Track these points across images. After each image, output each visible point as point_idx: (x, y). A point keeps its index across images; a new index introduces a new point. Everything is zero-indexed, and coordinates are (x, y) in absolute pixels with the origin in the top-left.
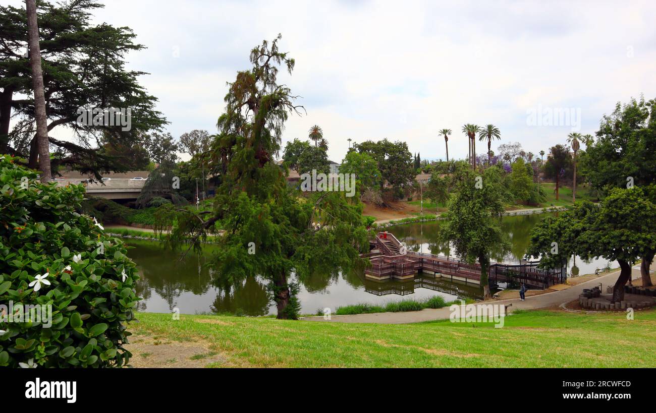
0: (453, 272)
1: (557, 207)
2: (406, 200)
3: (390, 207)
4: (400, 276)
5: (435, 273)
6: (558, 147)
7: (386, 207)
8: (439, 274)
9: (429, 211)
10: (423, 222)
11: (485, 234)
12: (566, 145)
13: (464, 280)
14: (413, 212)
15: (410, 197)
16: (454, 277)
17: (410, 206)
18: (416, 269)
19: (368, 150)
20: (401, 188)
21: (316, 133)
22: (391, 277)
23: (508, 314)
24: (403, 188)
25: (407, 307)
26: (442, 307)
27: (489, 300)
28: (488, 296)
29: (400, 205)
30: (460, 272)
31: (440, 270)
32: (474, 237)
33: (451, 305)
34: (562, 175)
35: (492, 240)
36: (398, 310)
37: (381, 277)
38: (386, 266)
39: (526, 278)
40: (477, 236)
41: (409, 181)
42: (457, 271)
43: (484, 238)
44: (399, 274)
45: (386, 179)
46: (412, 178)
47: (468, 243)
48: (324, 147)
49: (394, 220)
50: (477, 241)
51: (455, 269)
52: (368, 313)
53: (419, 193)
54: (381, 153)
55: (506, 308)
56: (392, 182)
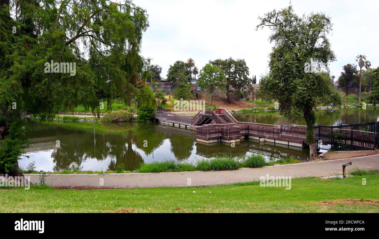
0: (276, 136)
1: (349, 106)
2: (245, 99)
3: (233, 103)
4: (227, 139)
5: (260, 138)
6: (349, 65)
7: (231, 103)
8: (263, 139)
9: (260, 106)
10: (255, 112)
12: (354, 64)
13: (287, 143)
14: (249, 106)
15: (248, 98)
16: (277, 141)
17: (248, 103)
18: (242, 135)
19: (219, 65)
20: (241, 90)
21: (191, 63)
22: (219, 141)
23: (347, 175)
24: (243, 90)
25: (220, 165)
26: (262, 166)
27: (316, 160)
28: (314, 156)
29: (240, 103)
30: (283, 137)
31: (265, 134)
32: (300, 86)
33: (273, 165)
34: (351, 85)
35: (320, 91)
36: (209, 169)
37: (209, 141)
38: (214, 131)
39: (352, 139)
40: (303, 85)
41: (246, 85)
42: (280, 135)
43: (311, 88)
44: (225, 138)
45: (231, 84)
46: (248, 83)
47: (292, 93)
48: (195, 72)
49: (235, 111)
50: (303, 90)
51: (278, 133)
52: (174, 172)
53: (254, 95)
54: (227, 66)
55: (344, 167)
56: (235, 86)
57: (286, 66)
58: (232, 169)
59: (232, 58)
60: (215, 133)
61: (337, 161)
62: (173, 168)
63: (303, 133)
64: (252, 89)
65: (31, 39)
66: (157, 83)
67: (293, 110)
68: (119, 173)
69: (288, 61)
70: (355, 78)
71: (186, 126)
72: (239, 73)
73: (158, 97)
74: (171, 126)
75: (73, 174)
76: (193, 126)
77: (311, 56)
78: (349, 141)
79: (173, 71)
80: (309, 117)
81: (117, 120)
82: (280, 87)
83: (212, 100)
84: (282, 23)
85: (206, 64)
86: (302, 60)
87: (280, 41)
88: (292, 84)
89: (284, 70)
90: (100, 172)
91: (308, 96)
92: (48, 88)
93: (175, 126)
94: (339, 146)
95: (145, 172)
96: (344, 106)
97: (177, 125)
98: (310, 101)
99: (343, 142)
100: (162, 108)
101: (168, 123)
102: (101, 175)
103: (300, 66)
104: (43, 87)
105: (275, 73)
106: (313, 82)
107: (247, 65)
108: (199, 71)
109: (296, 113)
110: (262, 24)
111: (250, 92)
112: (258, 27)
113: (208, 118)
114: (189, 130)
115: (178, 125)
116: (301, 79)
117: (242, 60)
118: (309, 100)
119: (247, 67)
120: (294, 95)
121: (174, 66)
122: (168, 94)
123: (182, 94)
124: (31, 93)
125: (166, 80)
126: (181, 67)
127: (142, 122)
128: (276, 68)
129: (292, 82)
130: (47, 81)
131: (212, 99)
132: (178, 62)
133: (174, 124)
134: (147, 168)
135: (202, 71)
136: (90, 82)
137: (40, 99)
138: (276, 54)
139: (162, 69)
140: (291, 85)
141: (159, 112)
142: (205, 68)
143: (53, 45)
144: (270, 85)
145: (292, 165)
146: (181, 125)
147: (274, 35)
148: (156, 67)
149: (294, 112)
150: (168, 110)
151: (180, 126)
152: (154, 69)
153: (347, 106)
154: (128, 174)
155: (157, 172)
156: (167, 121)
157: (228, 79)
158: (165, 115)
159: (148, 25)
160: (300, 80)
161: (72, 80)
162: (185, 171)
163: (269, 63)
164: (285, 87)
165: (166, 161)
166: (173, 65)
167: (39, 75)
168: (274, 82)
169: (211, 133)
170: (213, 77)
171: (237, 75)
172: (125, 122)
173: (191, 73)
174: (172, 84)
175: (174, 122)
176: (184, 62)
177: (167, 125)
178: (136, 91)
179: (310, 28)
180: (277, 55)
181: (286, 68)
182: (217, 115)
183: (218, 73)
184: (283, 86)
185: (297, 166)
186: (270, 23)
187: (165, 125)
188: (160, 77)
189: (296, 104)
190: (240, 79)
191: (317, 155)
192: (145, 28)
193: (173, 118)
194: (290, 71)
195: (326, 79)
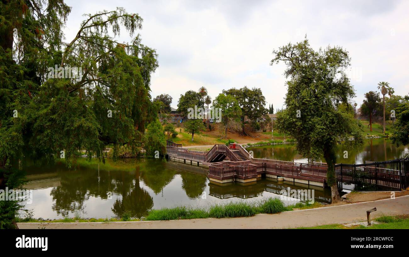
0: (295, 175)
1: (373, 136)
2: (262, 131)
3: (249, 135)
4: (242, 179)
5: (278, 176)
6: (371, 93)
7: (247, 135)
8: (282, 177)
9: (278, 138)
10: (273, 145)
11: (332, 122)
12: (376, 91)
13: (307, 182)
14: (266, 138)
15: (265, 129)
16: (296, 180)
17: (265, 135)
18: (259, 173)
19: (233, 95)
20: (257, 121)
21: (203, 92)
22: (233, 181)
23: (372, 222)
24: (259, 121)
25: (234, 212)
26: (280, 212)
27: (338, 203)
28: (336, 198)
29: (257, 135)
30: (302, 175)
31: (283, 173)
32: (319, 125)
33: (292, 210)
34: (374, 114)
35: (340, 129)
36: (223, 216)
37: (223, 181)
38: (228, 170)
39: (376, 178)
40: (322, 124)
41: (263, 116)
42: (300, 174)
43: (330, 126)
44: (241, 178)
45: (246, 115)
46: (265, 114)
47: (311, 132)
48: (208, 101)
49: (251, 144)
50: (322, 129)
51: (297, 171)
52: (185, 219)
53: (271, 126)
54: (242, 96)
55: (368, 213)
56: (250, 117)
57: (304, 104)
58: (248, 216)
59: (247, 87)
60: (229, 172)
61: (361, 205)
62: (184, 215)
63: (323, 171)
64: (269, 120)
65: (34, 85)
66: (166, 114)
67: (312, 150)
68: (125, 221)
69: (305, 98)
70: (378, 105)
71: (198, 163)
72: (255, 103)
73: (168, 130)
74: (182, 163)
75: (75, 222)
76: (206, 163)
77: (329, 92)
78: (374, 180)
79: (184, 102)
80: (330, 157)
81: (124, 155)
82: (297, 125)
83: (226, 133)
84: (298, 58)
85: (220, 94)
86: (320, 97)
87: (297, 76)
88: (310, 122)
89: (302, 107)
90: (105, 220)
91: (328, 135)
92: (50, 140)
93: (186, 163)
94: (363, 186)
95: (153, 220)
96: (368, 136)
97: (188, 162)
98: (329, 140)
99: (367, 182)
100: (172, 143)
101: (178, 159)
102: (106, 224)
103: (318, 104)
104: (45, 139)
105: (292, 111)
106: (333, 119)
107: (263, 95)
108: (212, 100)
109: (315, 153)
110: (277, 59)
111: (266, 123)
112: (273, 61)
113: (222, 155)
114: (202, 167)
115: (190, 162)
116: (320, 117)
117: (258, 89)
118: (329, 138)
119: (263, 97)
120: (312, 134)
121: (185, 97)
122: (178, 127)
123: (194, 127)
124: (32, 144)
125: (176, 110)
126: (192, 98)
127: (151, 158)
128: (293, 106)
129: (311, 120)
130: (50, 134)
131: (226, 131)
132: (189, 92)
133: (185, 160)
134: (156, 215)
135: (215, 102)
136: (95, 134)
137: (42, 150)
138: (292, 91)
139: (172, 98)
140: (309, 124)
141: (169, 147)
142: (218, 98)
143: (57, 96)
144: (287, 124)
145: (313, 210)
146: (193, 162)
147: (290, 69)
148: (166, 97)
149: (313, 152)
150: (179, 145)
151: (191, 163)
152: (164, 98)
153: (371, 136)
154: (135, 222)
155: (166, 220)
156: (178, 157)
157: (242, 109)
158: (175, 151)
159: (157, 66)
160: (319, 119)
161: (76, 132)
162: (197, 218)
163: (285, 100)
164: (303, 126)
165: (176, 207)
166: (184, 95)
167: (41, 126)
168: (291, 121)
169: (225, 172)
170: (227, 107)
171: (253, 105)
172: (132, 157)
173: (203, 103)
174: (183, 116)
175: (185, 158)
176: (195, 92)
177: (177, 161)
178: (143, 139)
179: (327, 63)
180: (294, 92)
181: (303, 106)
182: (231, 150)
183: (232, 104)
184: (301, 125)
185: (318, 210)
186: (286, 58)
187: (176, 162)
188: (170, 107)
189: (315, 143)
190: (255, 110)
191: (339, 197)
192: (154, 69)
193: (184, 154)
194: (307, 109)
195: (346, 116)
